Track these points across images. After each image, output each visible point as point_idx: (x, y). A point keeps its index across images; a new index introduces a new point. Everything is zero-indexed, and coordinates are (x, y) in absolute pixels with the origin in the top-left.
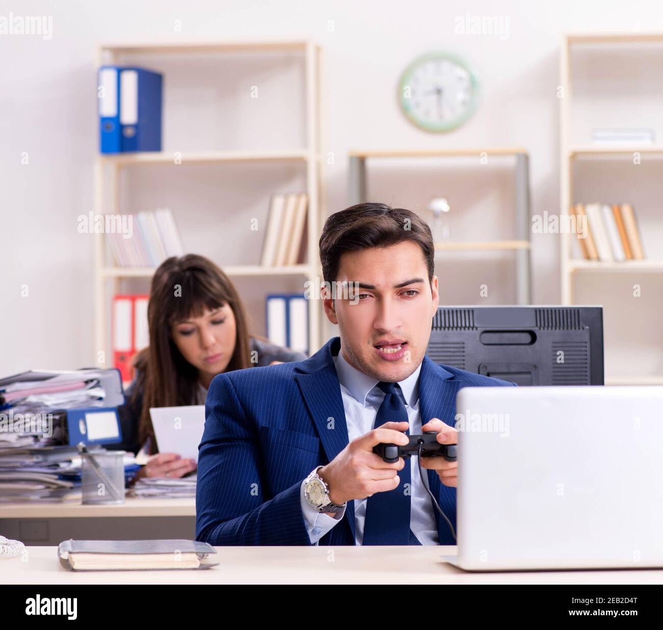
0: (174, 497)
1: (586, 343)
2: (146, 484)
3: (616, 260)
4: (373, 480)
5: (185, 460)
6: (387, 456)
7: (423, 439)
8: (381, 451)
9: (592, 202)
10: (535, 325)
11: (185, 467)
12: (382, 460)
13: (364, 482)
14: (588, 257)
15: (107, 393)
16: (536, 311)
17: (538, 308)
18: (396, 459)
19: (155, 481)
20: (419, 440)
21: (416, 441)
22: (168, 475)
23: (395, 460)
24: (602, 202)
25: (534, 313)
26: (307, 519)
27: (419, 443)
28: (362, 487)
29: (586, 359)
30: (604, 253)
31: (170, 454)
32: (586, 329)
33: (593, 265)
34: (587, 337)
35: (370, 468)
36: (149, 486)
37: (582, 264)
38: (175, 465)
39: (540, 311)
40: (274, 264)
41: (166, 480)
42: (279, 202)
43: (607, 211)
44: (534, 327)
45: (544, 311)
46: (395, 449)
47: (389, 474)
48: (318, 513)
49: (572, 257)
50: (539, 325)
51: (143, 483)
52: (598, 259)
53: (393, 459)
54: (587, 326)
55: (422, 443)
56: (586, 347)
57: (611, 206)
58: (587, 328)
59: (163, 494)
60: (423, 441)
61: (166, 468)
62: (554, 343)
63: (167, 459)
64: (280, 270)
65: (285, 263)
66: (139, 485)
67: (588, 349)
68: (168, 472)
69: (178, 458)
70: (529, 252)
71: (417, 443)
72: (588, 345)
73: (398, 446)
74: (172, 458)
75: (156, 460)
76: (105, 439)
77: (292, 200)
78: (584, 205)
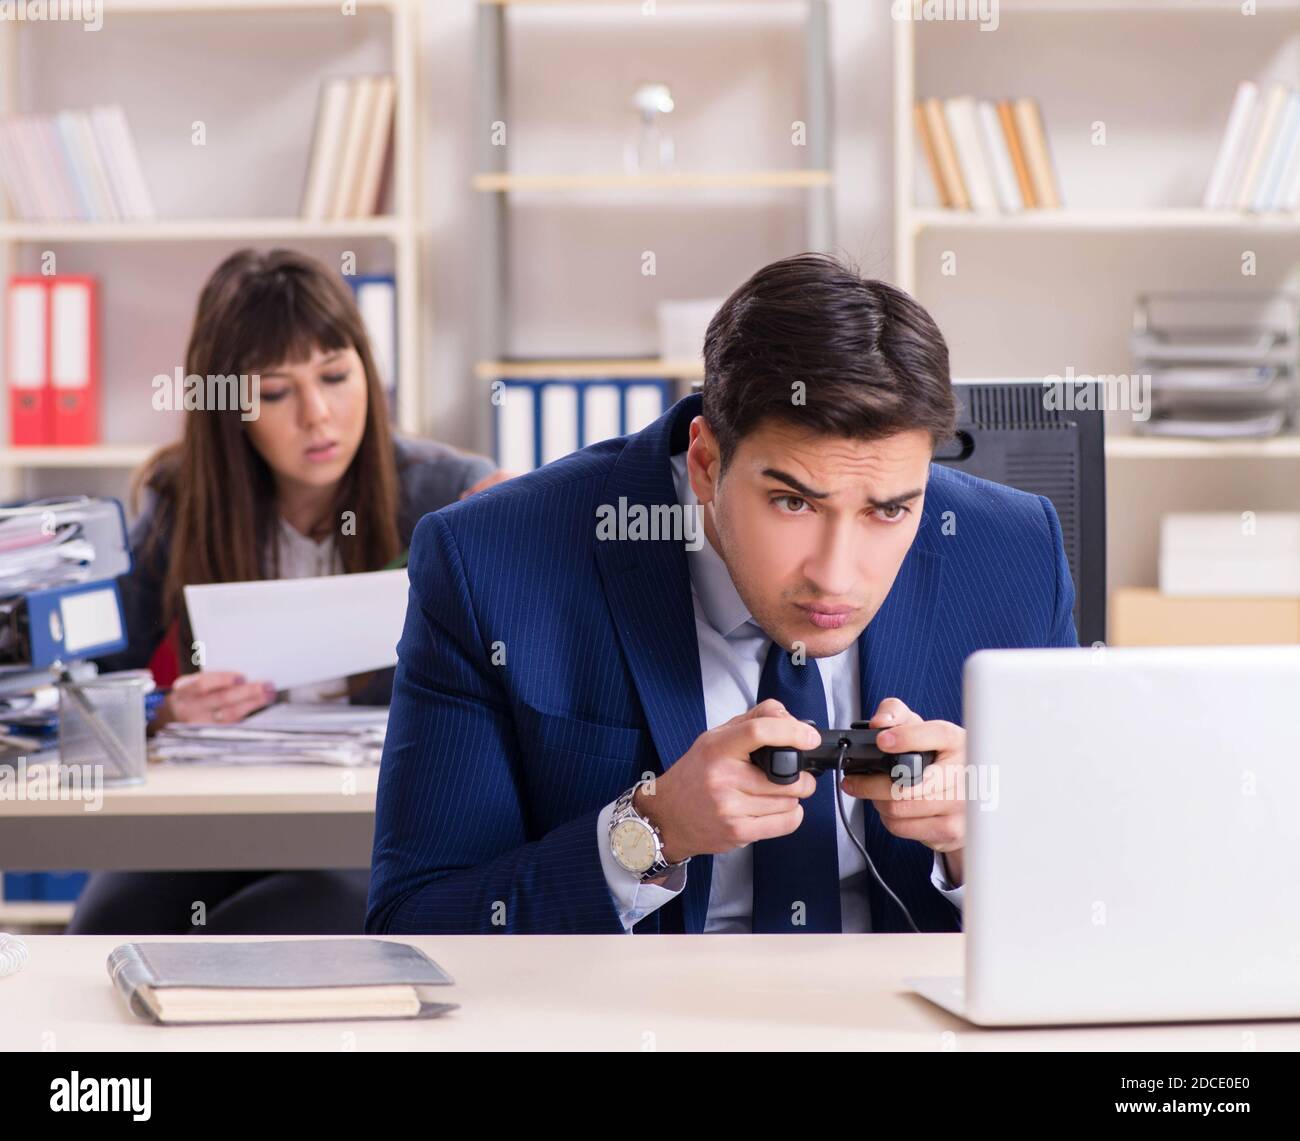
0: (237, 764)
1: (1072, 455)
2: (178, 737)
3: (1003, 209)
4: (751, 816)
5: (253, 686)
6: (775, 770)
7: (849, 738)
8: (765, 760)
9: (957, 93)
10: (969, 419)
11: (252, 698)
12: (766, 779)
13: (732, 822)
14: (948, 203)
15: (97, 552)
16: (972, 391)
17: (976, 386)
18: (795, 776)
19: (197, 729)
20: (843, 739)
21: (835, 741)
22: (220, 715)
23: (790, 779)
24: (979, 96)
25: (967, 395)
26: (617, 898)
27: (841, 745)
28: (728, 831)
29: (1072, 488)
30: (982, 196)
31: (223, 675)
32: (1072, 427)
33: (957, 219)
34: (1072, 445)
35: (743, 794)
36: (185, 740)
37: (939, 217)
38: (232, 696)
39: (979, 391)
40: (329, 215)
41: (218, 728)
42: (337, 93)
43: (987, 113)
44: (967, 424)
45: (987, 391)
46: (793, 755)
47: (782, 804)
48: (639, 885)
49: (917, 204)
50: (977, 419)
51: (172, 734)
52: (970, 206)
53: (788, 776)
54: (1073, 420)
55: (846, 745)
56: (1072, 463)
57: (996, 104)
58: (1074, 424)
59: (216, 757)
60: (849, 743)
61: (213, 701)
62: (1009, 455)
63: (216, 683)
64: (341, 227)
65: (351, 214)
66: (166, 737)
67: (1076, 467)
68: (217, 709)
69: (239, 681)
70: (830, 193)
71: (837, 745)
72: (1076, 459)
73: (799, 752)
74: (228, 681)
75: (194, 685)
76: (95, 646)
77: (365, 89)
78: (943, 100)
